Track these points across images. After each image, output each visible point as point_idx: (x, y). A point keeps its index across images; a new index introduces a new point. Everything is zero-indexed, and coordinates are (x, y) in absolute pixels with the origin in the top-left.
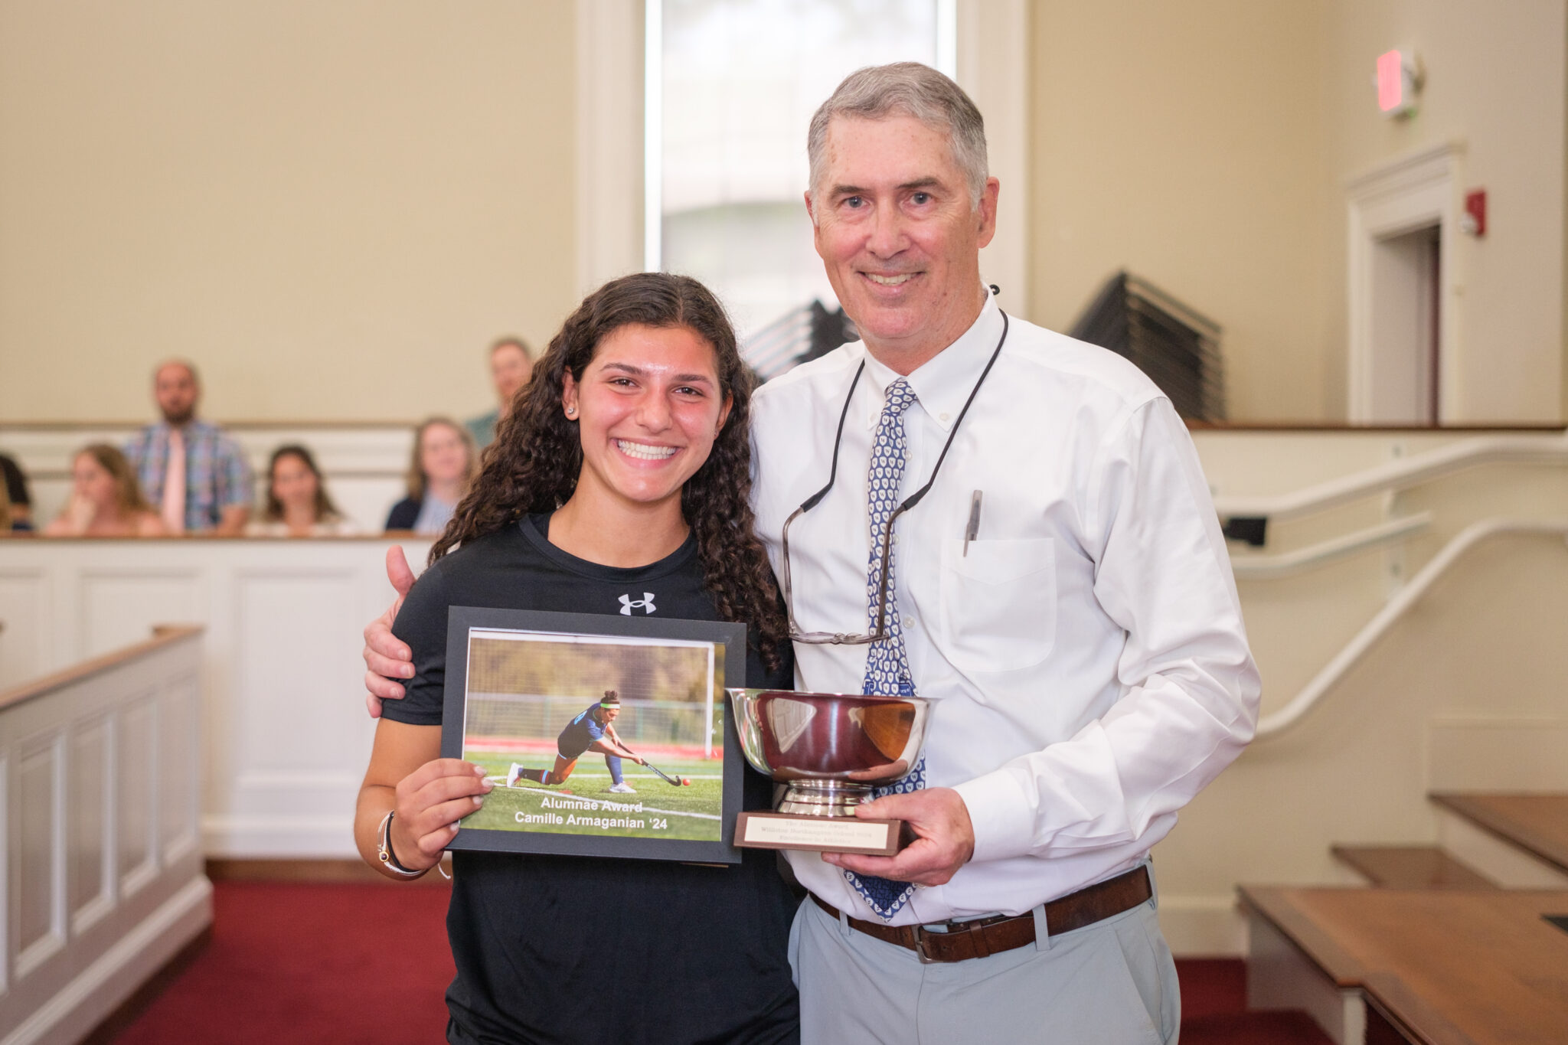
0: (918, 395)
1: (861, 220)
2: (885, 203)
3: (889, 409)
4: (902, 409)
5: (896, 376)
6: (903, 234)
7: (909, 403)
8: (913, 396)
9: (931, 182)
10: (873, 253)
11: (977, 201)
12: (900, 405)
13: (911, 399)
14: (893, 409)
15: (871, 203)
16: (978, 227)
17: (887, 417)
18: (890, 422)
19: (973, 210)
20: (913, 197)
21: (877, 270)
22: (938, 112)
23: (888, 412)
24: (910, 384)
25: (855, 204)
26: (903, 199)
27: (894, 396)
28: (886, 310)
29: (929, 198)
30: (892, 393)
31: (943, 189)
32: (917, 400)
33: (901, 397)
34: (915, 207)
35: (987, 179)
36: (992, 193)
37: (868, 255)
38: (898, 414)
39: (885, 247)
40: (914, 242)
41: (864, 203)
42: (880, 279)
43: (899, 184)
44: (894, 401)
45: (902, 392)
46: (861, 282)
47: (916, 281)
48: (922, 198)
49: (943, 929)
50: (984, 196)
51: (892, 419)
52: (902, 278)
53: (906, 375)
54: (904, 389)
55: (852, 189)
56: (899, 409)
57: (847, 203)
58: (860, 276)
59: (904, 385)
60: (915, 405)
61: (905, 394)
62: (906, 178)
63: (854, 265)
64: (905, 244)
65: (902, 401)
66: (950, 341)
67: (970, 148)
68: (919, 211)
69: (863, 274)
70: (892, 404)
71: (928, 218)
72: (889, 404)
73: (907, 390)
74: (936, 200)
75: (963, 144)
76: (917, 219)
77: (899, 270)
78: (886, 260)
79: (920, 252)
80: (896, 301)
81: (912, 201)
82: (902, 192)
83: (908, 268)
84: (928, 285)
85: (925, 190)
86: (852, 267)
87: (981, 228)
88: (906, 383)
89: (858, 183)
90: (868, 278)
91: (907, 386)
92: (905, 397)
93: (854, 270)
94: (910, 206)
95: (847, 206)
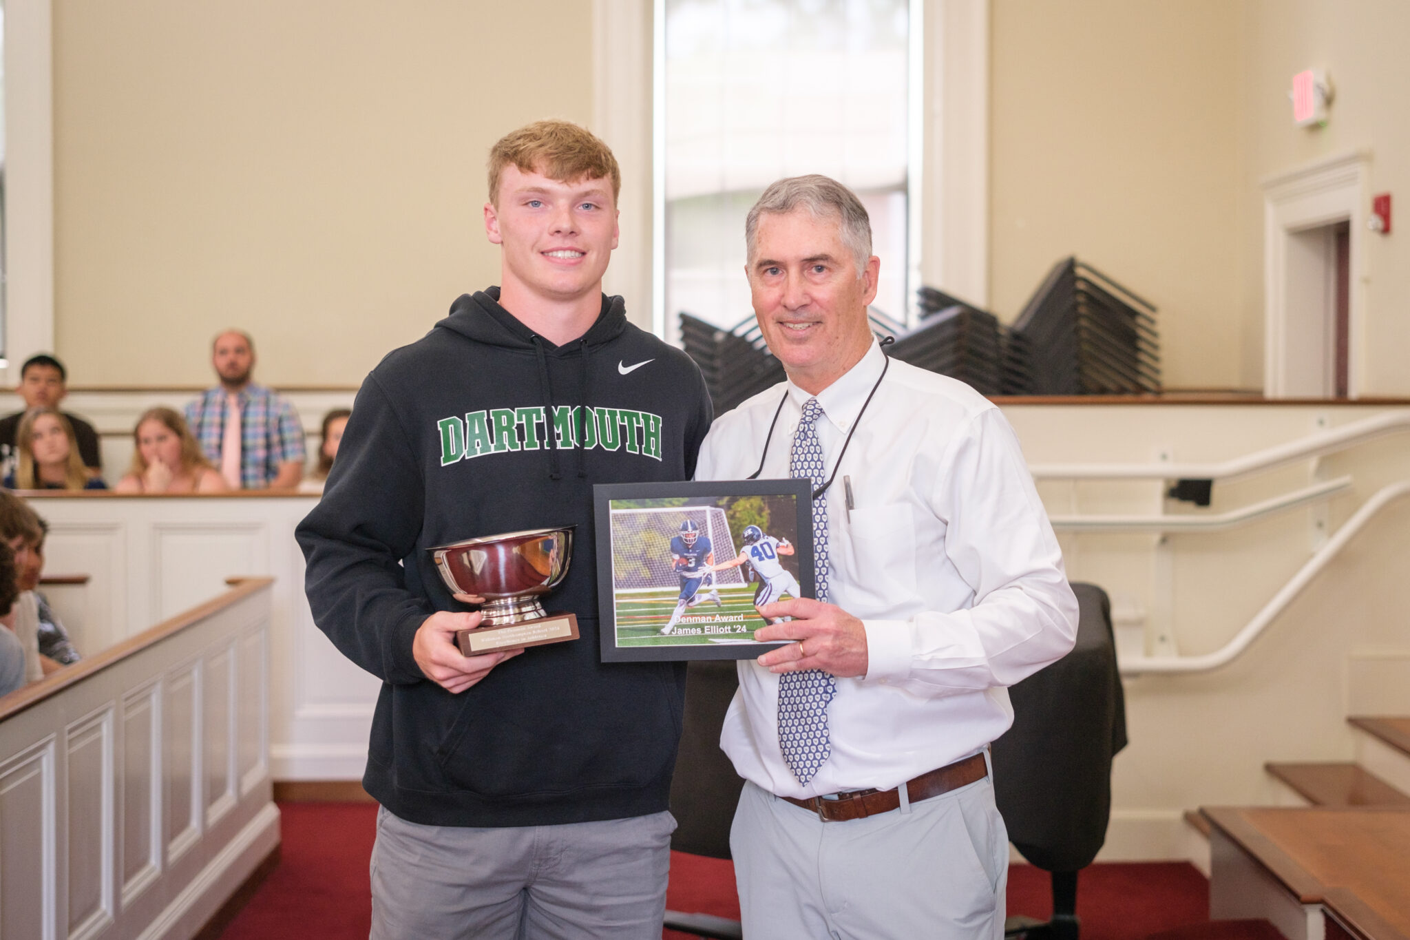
0: (825, 410)
1: (777, 284)
2: (794, 271)
3: (804, 419)
4: (813, 419)
5: (810, 396)
6: (806, 294)
7: (818, 415)
8: (821, 410)
9: (825, 257)
10: (785, 307)
11: (861, 271)
12: (812, 416)
13: (820, 412)
14: (807, 419)
15: (785, 271)
16: (863, 290)
17: (802, 425)
18: (804, 428)
19: (858, 278)
20: (814, 268)
21: (789, 320)
22: (831, 210)
23: (803, 421)
24: (818, 401)
25: (774, 271)
26: (806, 269)
27: (807, 410)
28: (794, 346)
29: (825, 269)
30: (806, 408)
31: (835, 262)
32: (824, 413)
33: (813, 410)
34: (815, 274)
35: (869, 257)
36: (874, 266)
37: (783, 309)
38: (811, 422)
39: (793, 302)
40: (813, 300)
41: (780, 272)
42: (791, 326)
43: (802, 259)
44: (807, 413)
45: (813, 407)
46: (780, 328)
47: (816, 327)
48: (820, 269)
49: (836, 797)
50: (868, 270)
51: (806, 426)
52: (807, 325)
53: (816, 395)
54: (814, 405)
55: (771, 262)
56: (811, 419)
57: (769, 271)
58: (779, 324)
59: (814, 402)
60: (823, 416)
61: (815, 408)
62: (808, 253)
63: (775, 318)
64: (806, 301)
65: (813, 414)
66: (846, 370)
67: (855, 234)
68: (819, 277)
69: (781, 323)
70: (806, 416)
71: (823, 283)
72: (804, 416)
73: (817, 406)
74: (830, 270)
75: (849, 231)
76: (816, 284)
77: (803, 319)
78: (794, 311)
79: (818, 307)
80: (801, 341)
81: (814, 271)
82: (804, 264)
83: (810, 318)
84: (825, 329)
85: (821, 263)
86: (773, 319)
87: (866, 291)
88: (815, 401)
89: (774, 258)
90: (785, 326)
91: (817, 403)
92: (816, 411)
93: (775, 321)
94: (811, 274)
95: (769, 274)
